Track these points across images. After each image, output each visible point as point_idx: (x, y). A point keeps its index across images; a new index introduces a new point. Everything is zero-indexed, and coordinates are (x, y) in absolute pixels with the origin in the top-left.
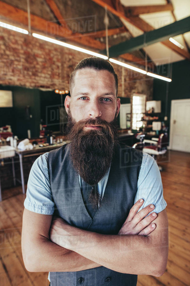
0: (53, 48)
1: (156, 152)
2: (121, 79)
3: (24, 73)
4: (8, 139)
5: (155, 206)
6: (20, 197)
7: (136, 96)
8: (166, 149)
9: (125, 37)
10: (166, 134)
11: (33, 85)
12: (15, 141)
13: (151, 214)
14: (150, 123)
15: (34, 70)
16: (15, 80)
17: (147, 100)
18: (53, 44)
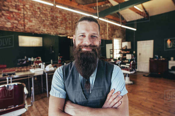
0: (67, 13)
1: (129, 72)
2: (106, 29)
3: (50, 27)
4: (39, 64)
5: (121, 92)
6: (45, 99)
7: (115, 39)
8: (135, 70)
9: (108, 6)
10: (134, 61)
11: (55, 33)
12: (44, 65)
13: (119, 97)
14: (124, 55)
15: (56, 25)
16: (45, 31)
17: (123, 41)
18: (67, 11)
